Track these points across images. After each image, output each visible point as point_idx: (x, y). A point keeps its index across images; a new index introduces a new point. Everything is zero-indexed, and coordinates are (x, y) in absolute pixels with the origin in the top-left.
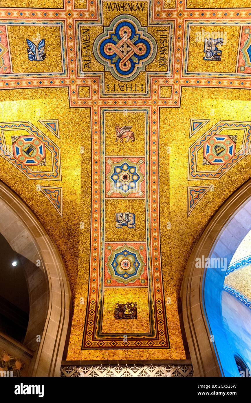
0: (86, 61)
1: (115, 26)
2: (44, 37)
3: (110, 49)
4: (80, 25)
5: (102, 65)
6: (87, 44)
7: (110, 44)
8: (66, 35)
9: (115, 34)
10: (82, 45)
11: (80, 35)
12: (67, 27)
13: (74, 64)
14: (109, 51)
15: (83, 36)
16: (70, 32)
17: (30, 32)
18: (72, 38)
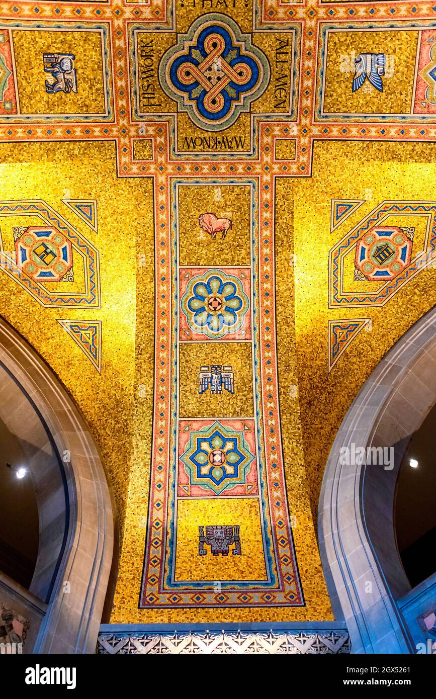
0: (284, 53)
1: (232, 113)
2: (352, 95)
3: (240, 74)
4: (290, 114)
5: (256, 44)
6: (280, 83)
7: (241, 83)
8: (314, 98)
9: (232, 99)
10: (289, 82)
11: (291, 98)
12: (311, 111)
13: (307, 47)
14: (243, 70)
15: (286, 97)
16: (307, 102)
17: (374, 103)
18: (304, 93)
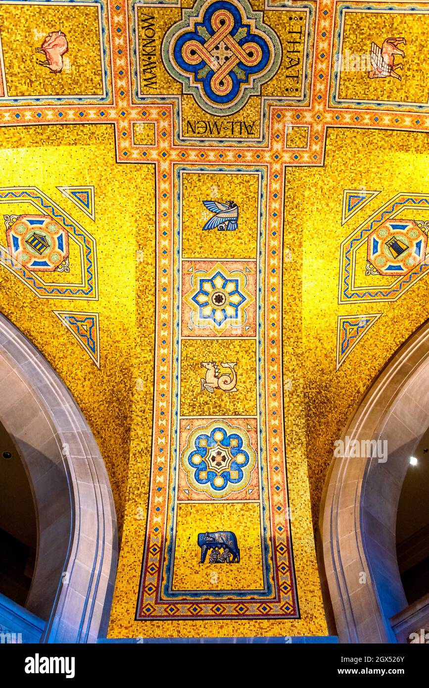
0: (241, 130)
1: (181, 73)
2: (200, 201)
3: (221, 83)
4: (181, 138)
5: (250, 100)
6: (212, 127)
7: (212, 83)
8: (197, 163)
9: (196, 74)
10: (213, 136)
11: (197, 139)
12: (184, 160)
13: (246, 153)
14: (226, 85)
15: (198, 133)
16: (193, 155)
17: (192, 222)
18: (202, 153)
